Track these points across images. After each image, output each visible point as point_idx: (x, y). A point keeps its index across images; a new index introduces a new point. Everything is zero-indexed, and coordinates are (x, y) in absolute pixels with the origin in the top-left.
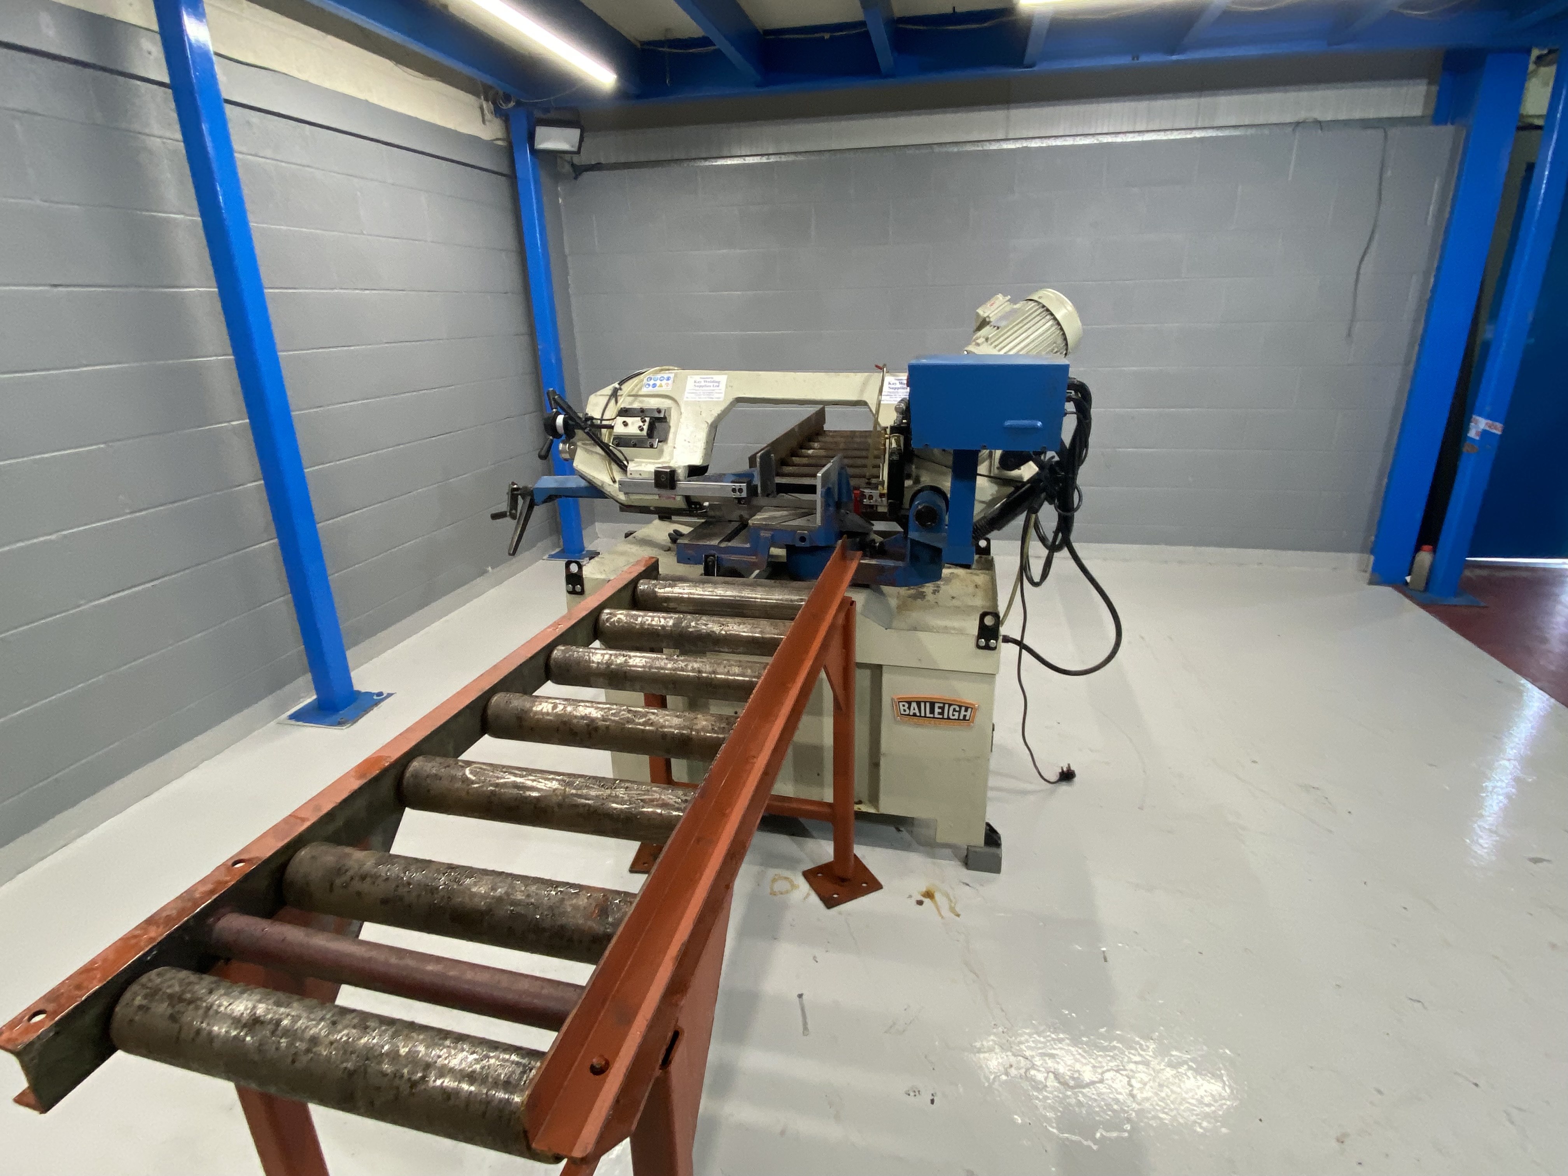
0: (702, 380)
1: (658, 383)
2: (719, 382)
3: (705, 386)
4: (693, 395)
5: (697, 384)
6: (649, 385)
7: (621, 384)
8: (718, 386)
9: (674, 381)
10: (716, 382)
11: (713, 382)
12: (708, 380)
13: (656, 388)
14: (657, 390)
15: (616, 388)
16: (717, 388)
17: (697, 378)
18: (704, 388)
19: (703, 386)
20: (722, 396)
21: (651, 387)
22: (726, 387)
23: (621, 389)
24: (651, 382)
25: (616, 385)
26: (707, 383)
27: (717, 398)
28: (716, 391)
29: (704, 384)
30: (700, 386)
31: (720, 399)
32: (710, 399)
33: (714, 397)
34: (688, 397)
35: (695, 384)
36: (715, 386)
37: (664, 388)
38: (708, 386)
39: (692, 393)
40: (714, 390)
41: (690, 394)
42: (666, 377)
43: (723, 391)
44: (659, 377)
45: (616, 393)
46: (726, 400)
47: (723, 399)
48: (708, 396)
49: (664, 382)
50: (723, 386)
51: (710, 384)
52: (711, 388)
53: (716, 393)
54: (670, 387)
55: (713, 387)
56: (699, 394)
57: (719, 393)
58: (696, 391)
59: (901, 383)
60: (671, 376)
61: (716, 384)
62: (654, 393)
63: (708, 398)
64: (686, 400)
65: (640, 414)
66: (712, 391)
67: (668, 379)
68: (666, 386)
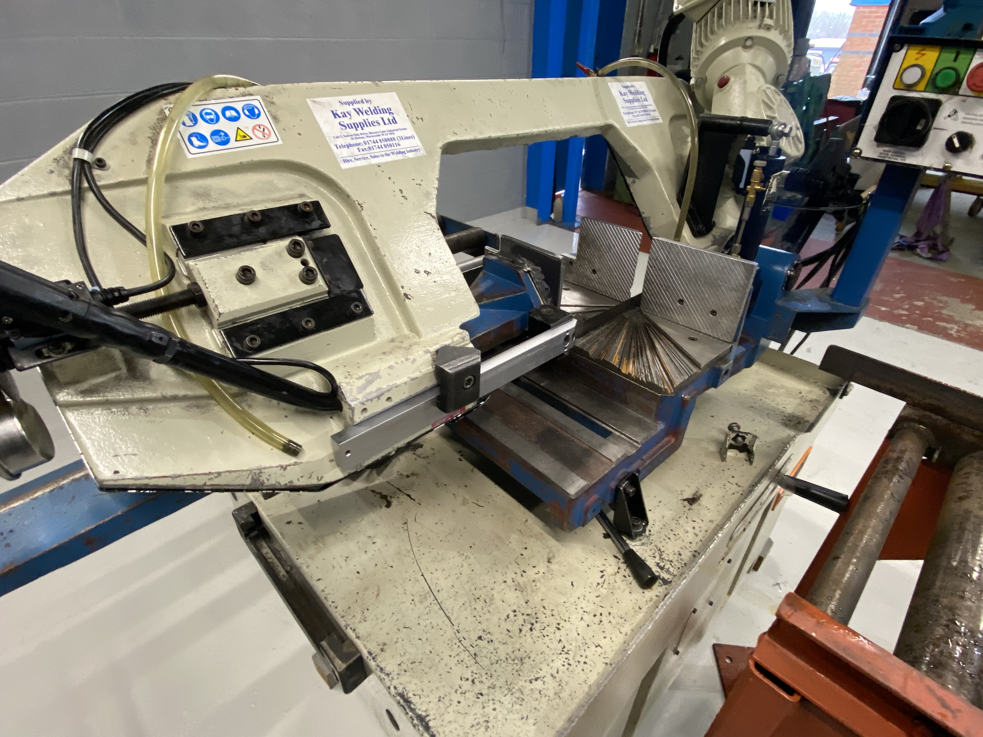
0: (350, 108)
1: (223, 125)
2: (389, 111)
3: (366, 124)
4: (354, 150)
7: (89, 141)
8: (394, 121)
9: (275, 118)
10: (384, 111)
11: (376, 111)
12: (360, 107)
13: (232, 143)
14: (235, 151)
15: (82, 162)
16: (393, 127)
17: (334, 102)
18: (367, 130)
20: (416, 142)
21: (212, 146)
22: (412, 122)
23: (101, 164)
24: (205, 129)
25: (79, 153)
26: (365, 117)
27: (411, 151)
28: (397, 134)
29: (358, 119)
30: (350, 126)
31: (419, 154)
32: (400, 157)
33: (402, 148)
34: (345, 161)
35: (338, 120)
36: (387, 122)
37: (255, 141)
38: (372, 124)
39: (349, 146)
40: (391, 132)
41: (345, 152)
42: (239, 106)
43: (410, 132)
44: (218, 109)
45: (92, 181)
46: (430, 152)
47: (422, 152)
48: (390, 148)
49: (245, 123)
50: (403, 120)
51: (372, 118)
52: (382, 128)
53: (401, 138)
54: (273, 138)
55: (385, 124)
56: (361, 147)
57: (407, 138)
58: (349, 141)
59: (631, 93)
60: (256, 102)
61: (386, 116)
62: (236, 161)
63: (393, 153)
64: (344, 166)
65: (262, 230)
66: (389, 136)
67: (252, 113)
68: (260, 135)
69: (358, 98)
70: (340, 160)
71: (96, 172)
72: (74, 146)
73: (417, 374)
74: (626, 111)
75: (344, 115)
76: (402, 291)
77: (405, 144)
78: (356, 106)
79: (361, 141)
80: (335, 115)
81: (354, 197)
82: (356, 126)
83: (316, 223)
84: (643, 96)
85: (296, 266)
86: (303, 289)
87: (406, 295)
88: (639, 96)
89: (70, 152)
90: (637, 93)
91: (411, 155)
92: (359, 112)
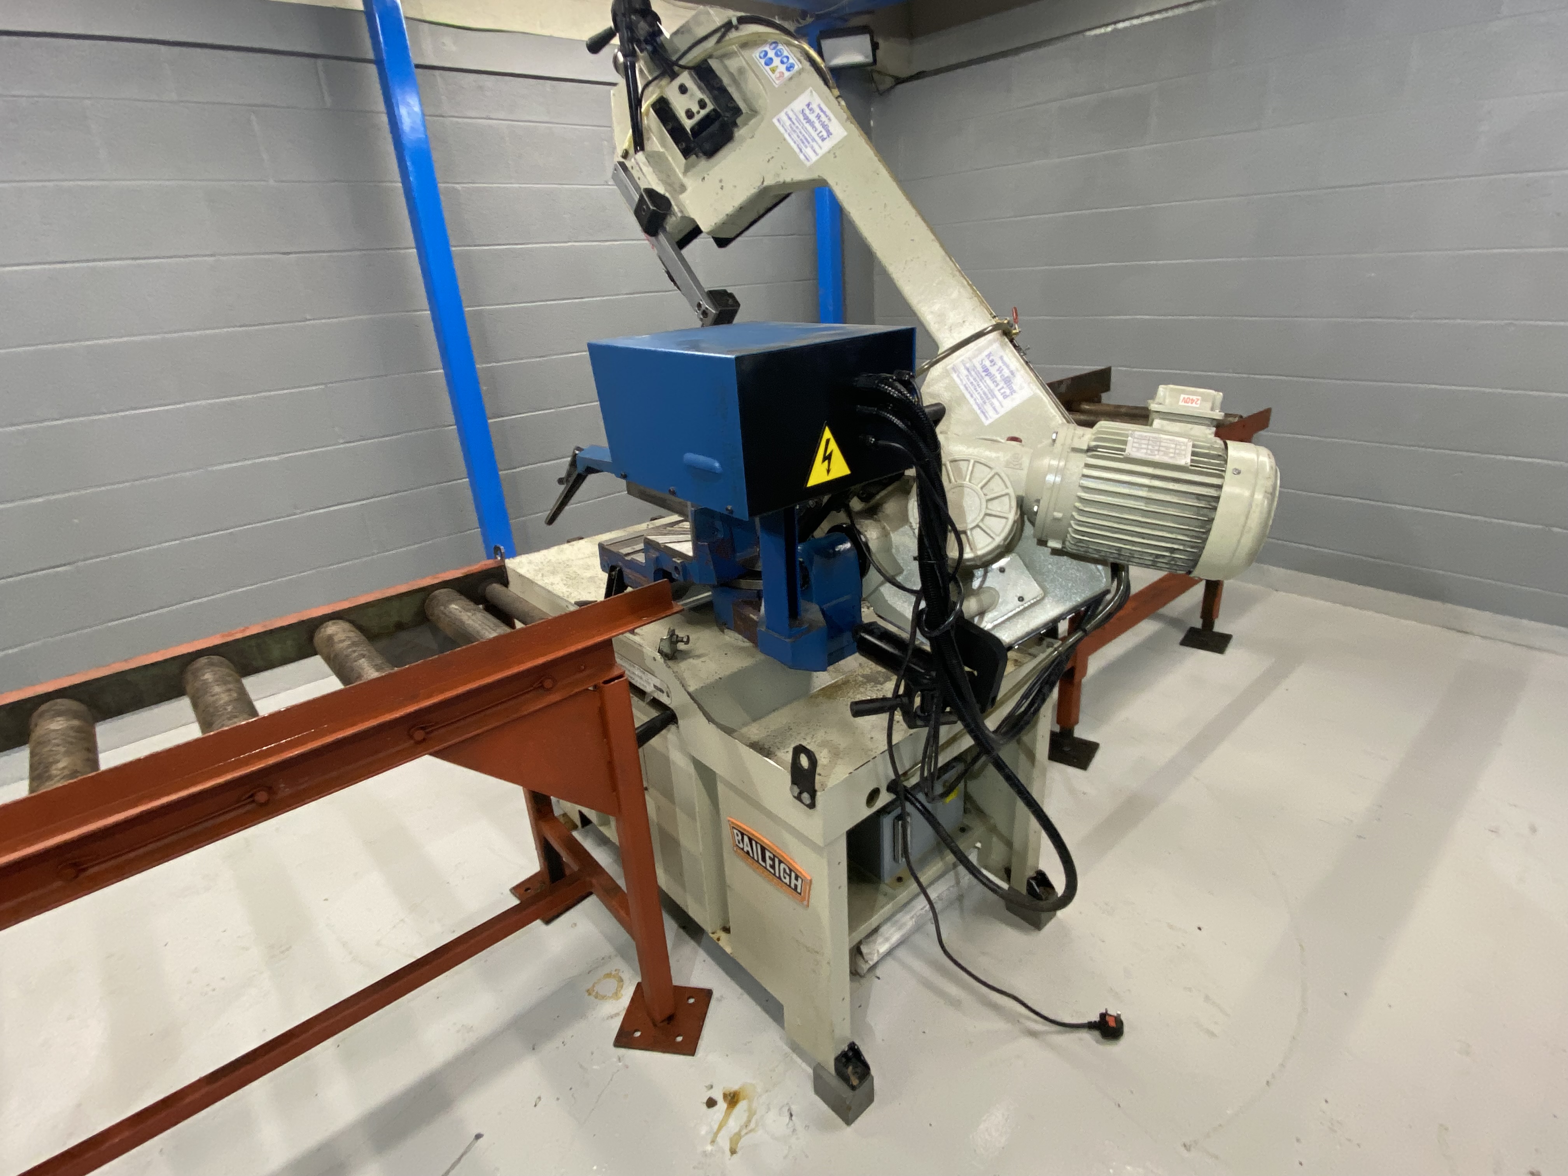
0: (818, 111)
2: (829, 134)
3: (813, 123)
4: (788, 123)
5: (807, 112)
7: (742, 21)
8: (823, 139)
9: (791, 79)
10: (828, 130)
11: (824, 126)
12: (823, 118)
16: (819, 141)
17: (816, 101)
18: (808, 126)
19: (809, 121)
20: (814, 158)
22: (829, 152)
23: (735, 29)
25: (735, 20)
26: (818, 122)
27: (805, 156)
28: (814, 144)
29: (812, 117)
30: (804, 115)
31: (806, 162)
32: (797, 150)
33: (804, 149)
34: (779, 120)
35: (806, 108)
36: (820, 135)
38: (813, 127)
39: (790, 119)
40: (814, 140)
41: (785, 118)
43: (821, 152)
45: (726, 31)
46: (811, 168)
47: (808, 164)
48: (800, 142)
50: (827, 145)
51: (817, 125)
52: (814, 134)
53: (812, 147)
55: (818, 134)
56: (793, 126)
57: (814, 151)
58: (794, 118)
61: (824, 134)
63: (798, 145)
64: (775, 121)
66: (809, 139)
67: (790, 68)
68: (777, 76)
69: (828, 112)
70: (777, 117)
71: (731, 30)
72: (737, 16)
75: (811, 110)
77: (809, 151)
78: (821, 114)
79: (797, 124)
80: (808, 105)
82: (806, 118)
85: (695, 108)
89: (734, 17)
91: (802, 157)
92: (818, 117)
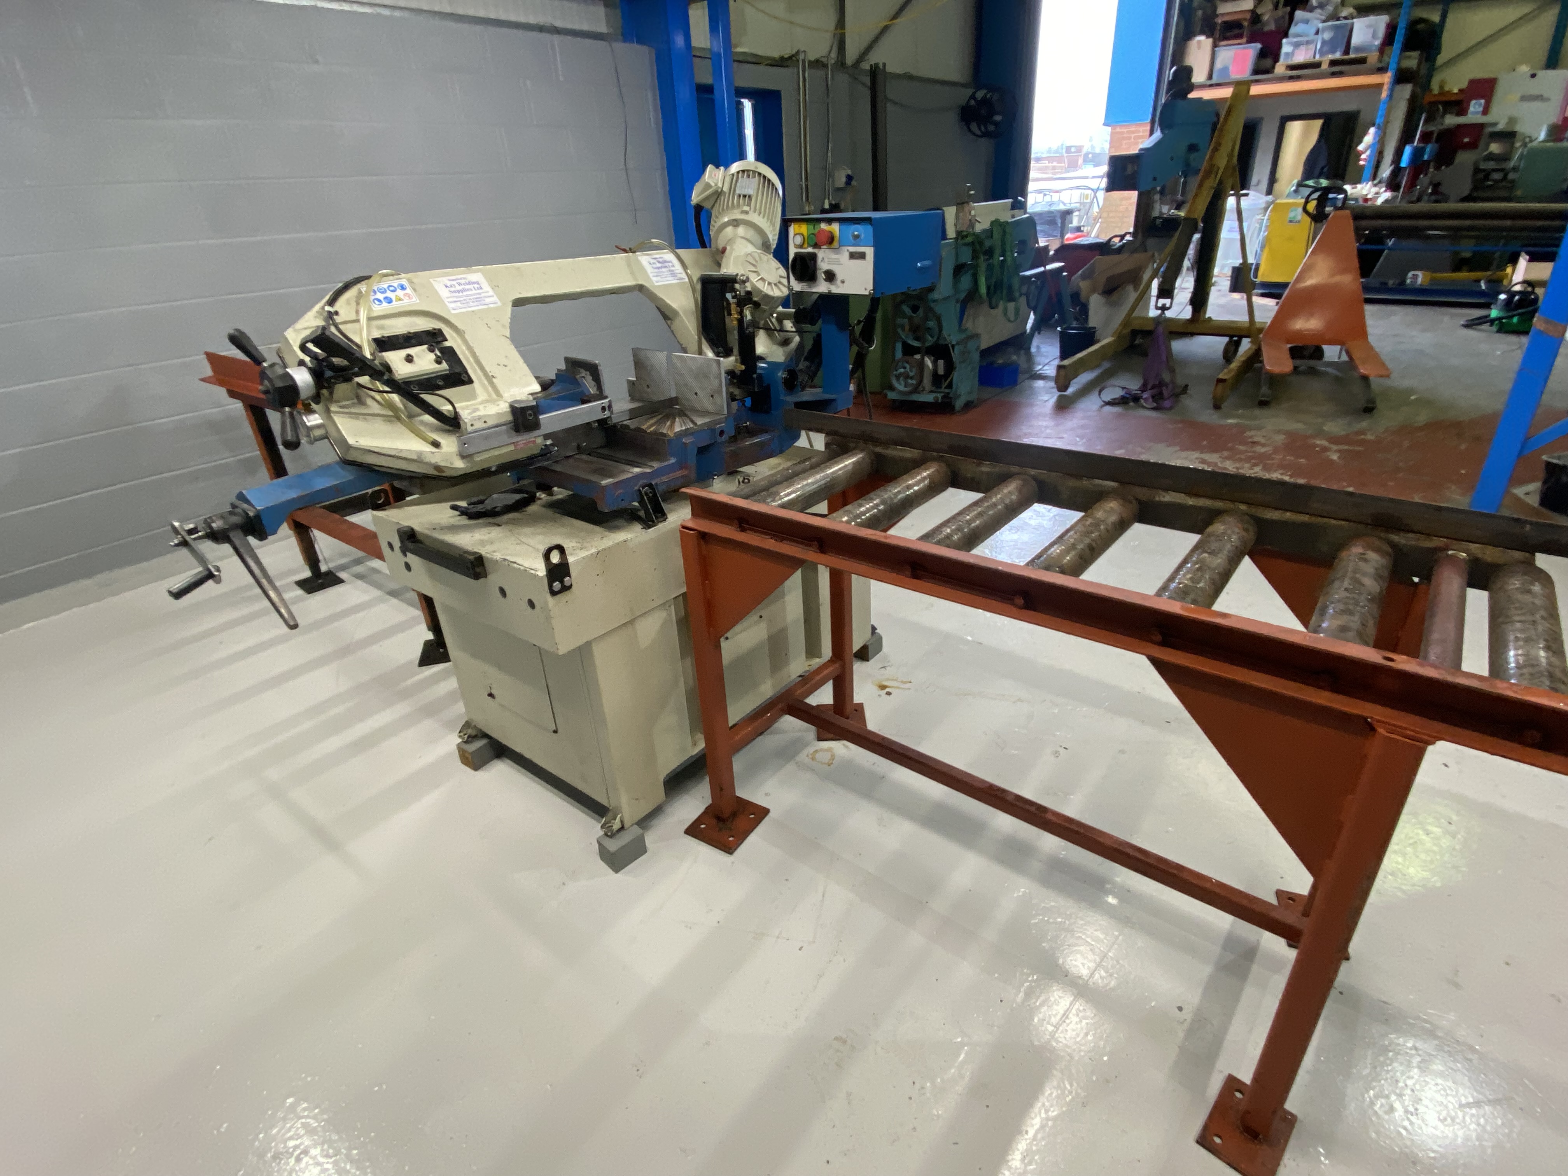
0: (454, 283)
1: (389, 294)
2: (477, 283)
3: (462, 291)
4: (459, 304)
5: (452, 289)
6: (379, 301)
7: (331, 303)
8: (481, 288)
9: (415, 290)
10: (474, 283)
11: (469, 283)
12: (461, 282)
13: (394, 303)
14: (396, 306)
15: (329, 312)
16: (480, 291)
17: (445, 280)
18: (465, 293)
20: (495, 299)
21: (385, 304)
22: (492, 287)
23: (337, 313)
24: (380, 296)
25: (327, 308)
26: (463, 286)
27: (492, 304)
28: (483, 295)
29: (459, 288)
30: (455, 292)
31: (497, 305)
32: (485, 307)
33: (486, 302)
34: (454, 309)
35: (448, 289)
36: (476, 289)
37: (405, 301)
38: (468, 290)
39: (455, 302)
40: (480, 294)
41: (453, 305)
42: (395, 285)
43: (491, 293)
44: (385, 286)
45: (333, 320)
46: (504, 304)
47: (499, 304)
48: (479, 302)
49: (400, 293)
50: (486, 287)
51: (467, 287)
52: (474, 292)
53: (486, 297)
54: (414, 299)
56: (462, 302)
57: (489, 297)
58: (455, 299)
59: (659, 262)
60: (404, 282)
61: (476, 286)
62: (397, 311)
63: (481, 305)
64: (453, 312)
65: (413, 341)
66: (478, 296)
67: (403, 288)
68: (407, 298)
69: (459, 277)
70: (450, 309)
71: (335, 317)
72: (325, 305)
73: (500, 411)
74: (655, 274)
75: (451, 287)
76: (490, 374)
77: (488, 300)
78: (458, 281)
79: (462, 299)
80: (446, 286)
81: (460, 327)
82: (458, 291)
83: (440, 339)
84: (670, 264)
85: (432, 356)
86: (435, 367)
87: (493, 376)
88: (666, 264)
89: (323, 308)
90: (665, 262)
91: (492, 306)
92: (460, 284)
